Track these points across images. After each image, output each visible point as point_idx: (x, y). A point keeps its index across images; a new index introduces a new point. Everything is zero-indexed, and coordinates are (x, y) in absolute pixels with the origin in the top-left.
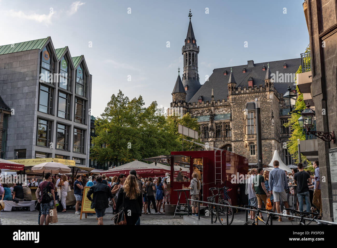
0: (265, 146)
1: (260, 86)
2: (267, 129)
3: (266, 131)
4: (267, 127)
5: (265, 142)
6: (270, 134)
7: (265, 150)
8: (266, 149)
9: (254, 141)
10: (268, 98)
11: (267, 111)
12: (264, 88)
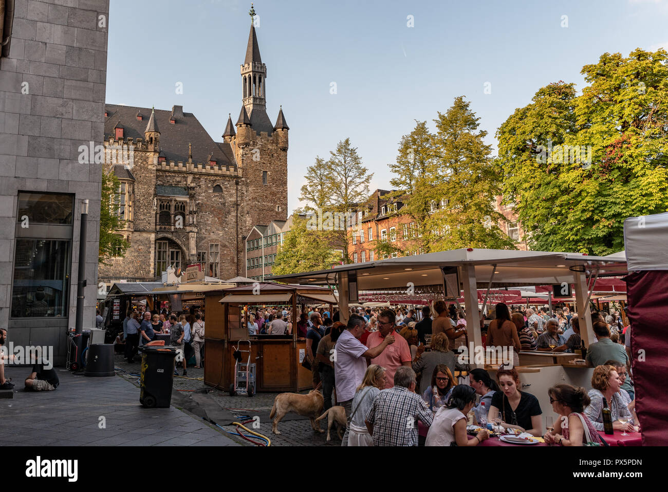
0: (140, 243)
1: (139, 141)
2: (144, 214)
3: (142, 217)
4: (145, 210)
5: (140, 236)
6: (149, 223)
7: (139, 250)
8: (140, 247)
9: (123, 232)
10: (149, 163)
11: (146, 183)
12: (145, 145)
